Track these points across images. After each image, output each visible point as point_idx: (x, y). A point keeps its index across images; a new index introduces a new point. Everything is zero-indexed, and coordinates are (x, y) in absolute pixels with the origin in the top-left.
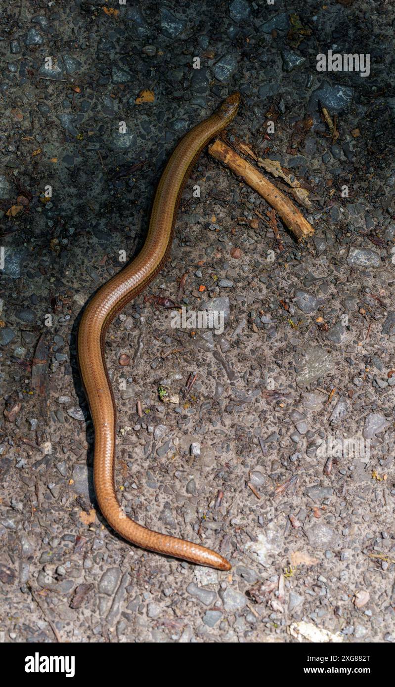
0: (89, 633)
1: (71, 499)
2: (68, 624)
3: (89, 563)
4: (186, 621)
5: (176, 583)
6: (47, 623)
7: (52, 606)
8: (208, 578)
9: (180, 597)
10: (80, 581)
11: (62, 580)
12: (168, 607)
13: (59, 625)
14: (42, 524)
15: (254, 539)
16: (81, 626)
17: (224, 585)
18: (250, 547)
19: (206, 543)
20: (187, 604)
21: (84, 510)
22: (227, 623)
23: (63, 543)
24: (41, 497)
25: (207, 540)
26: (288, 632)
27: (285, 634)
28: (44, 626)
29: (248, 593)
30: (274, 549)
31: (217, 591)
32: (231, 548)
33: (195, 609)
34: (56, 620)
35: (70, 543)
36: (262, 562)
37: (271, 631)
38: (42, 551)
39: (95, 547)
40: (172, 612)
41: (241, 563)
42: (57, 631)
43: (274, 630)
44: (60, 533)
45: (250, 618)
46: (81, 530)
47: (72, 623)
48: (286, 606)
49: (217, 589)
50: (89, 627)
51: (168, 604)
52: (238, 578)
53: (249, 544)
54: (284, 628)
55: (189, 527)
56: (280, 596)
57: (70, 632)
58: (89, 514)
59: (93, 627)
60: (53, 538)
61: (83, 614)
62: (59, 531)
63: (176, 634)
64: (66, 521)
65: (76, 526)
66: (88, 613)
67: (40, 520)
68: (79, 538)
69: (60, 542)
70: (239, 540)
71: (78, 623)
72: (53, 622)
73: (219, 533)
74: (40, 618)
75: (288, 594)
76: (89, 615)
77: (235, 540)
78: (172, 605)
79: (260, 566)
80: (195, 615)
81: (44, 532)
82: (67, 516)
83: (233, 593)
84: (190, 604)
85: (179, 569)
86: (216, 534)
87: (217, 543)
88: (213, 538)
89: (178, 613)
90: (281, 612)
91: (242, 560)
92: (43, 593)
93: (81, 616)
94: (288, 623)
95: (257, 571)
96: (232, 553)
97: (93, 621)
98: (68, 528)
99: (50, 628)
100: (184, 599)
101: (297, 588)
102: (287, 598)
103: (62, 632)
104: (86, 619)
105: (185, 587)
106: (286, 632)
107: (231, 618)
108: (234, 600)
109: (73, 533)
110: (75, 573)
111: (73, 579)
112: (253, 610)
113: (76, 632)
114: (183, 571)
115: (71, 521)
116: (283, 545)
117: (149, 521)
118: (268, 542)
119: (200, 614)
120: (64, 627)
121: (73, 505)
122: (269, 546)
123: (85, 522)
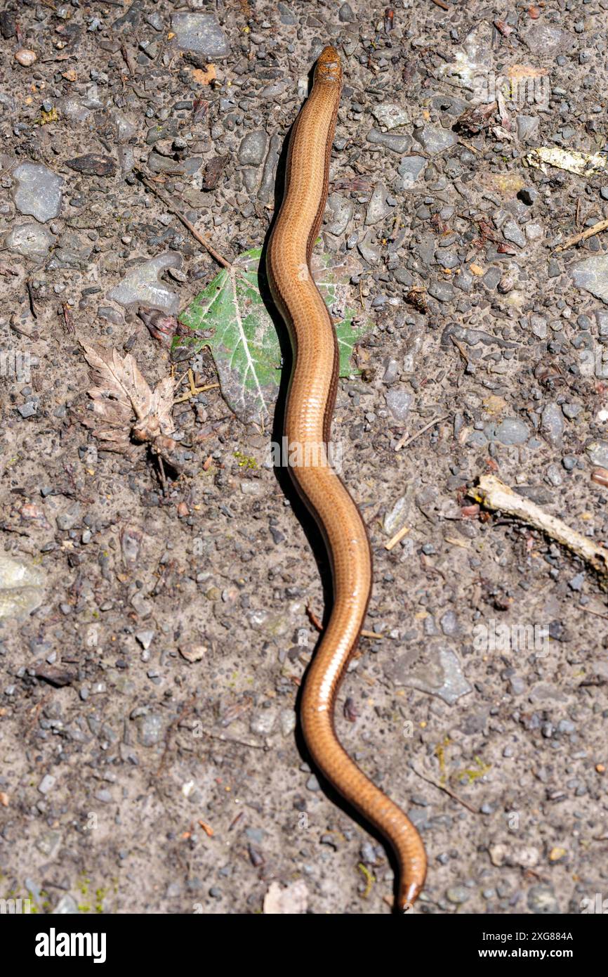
0: (237, 218)
1: (176, 59)
2: (205, 213)
3: (218, 130)
4: (374, 178)
5: (350, 134)
6: (174, 217)
7: (176, 193)
8: (395, 117)
9: (360, 150)
10: (211, 155)
11: (183, 159)
12: (344, 165)
13: (192, 216)
14: (140, 95)
15: (451, 60)
16: (223, 212)
17: (419, 123)
18: (447, 69)
19: (382, 77)
20: (371, 157)
21: (197, 67)
22: (434, 170)
23: (176, 113)
24: (132, 62)
25: (383, 74)
26: (526, 165)
27: (522, 169)
28: (170, 220)
29: (456, 128)
30: (482, 67)
31: (410, 134)
32: (419, 77)
33: (383, 160)
34: (186, 211)
35: (186, 111)
36: (468, 85)
37: (500, 168)
38: (147, 129)
39: (222, 108)
40: (352, 171)
41: (438, 94)
42: (189, 223)
43: (503, 166)
44: (169, 102)
45: (466, 157)
46: (199, 93)
47: (209, 211)
48: (515, 134)
49: (410, 131)
50: (235, 210)
51: (343, 162)
52: (438, 113)
53: (444, 66)
54: (519, 161)
55: (353, 62)
56: (504, 120)
57: (209, 222)
58: (206, 71)
59: (240, 209)
60: (160, 110)
61: (223, 195)
62: (167, 100)
63: (364, 195)
64: (174, 87)
65: (191, 89)
66: (229, 193)
67: (137, 91)
68: (197, 104)
69: (172, 112)
70: (429, 65)
71: (219, 210)
72: (182, 213)
73: (398, 61)
74: (162, 212)
75: (514, 119)
76: (233, 195)
77: (422, 66)
78: (349, 161)
79: (467, 92)
80: (386, 168)
81: (145, 106)
82: (174, 80)
83: (434, 131)
84: (376, 155)
85: (351, 115)
86: (394, 63)
87: (399, 74)
88: (391, 70)
89: (361, 168)
90: (509, 142)
91: (439, 90)
92: (160, 179)
93: (221, 199)
94: (523, 154)
95: (464, 99)
96: (422, 83)
97: (240, 202)
98: (179, 93)
99: (178, 222)
100: (365, 151)
101: (526, 110)
102: (514, 124)
103: (197, 225)
104: (229, 202)
105: (363, 136)
106: (523, 166)
107: (440, 162)
108: (438, 138)
109: (188, 99)
110: (201, 146)
111: (200, 155)
112: (468, 146)
113: (218, 220)
114: (357, 117)
115: (182, 84)
116: (493, 61)
117: (295, 64)
118: (470, 60)
119: (393, 165)
120: (199, 217)
121: (180, 64)
122: (474, 66)
123: (203, 82)
